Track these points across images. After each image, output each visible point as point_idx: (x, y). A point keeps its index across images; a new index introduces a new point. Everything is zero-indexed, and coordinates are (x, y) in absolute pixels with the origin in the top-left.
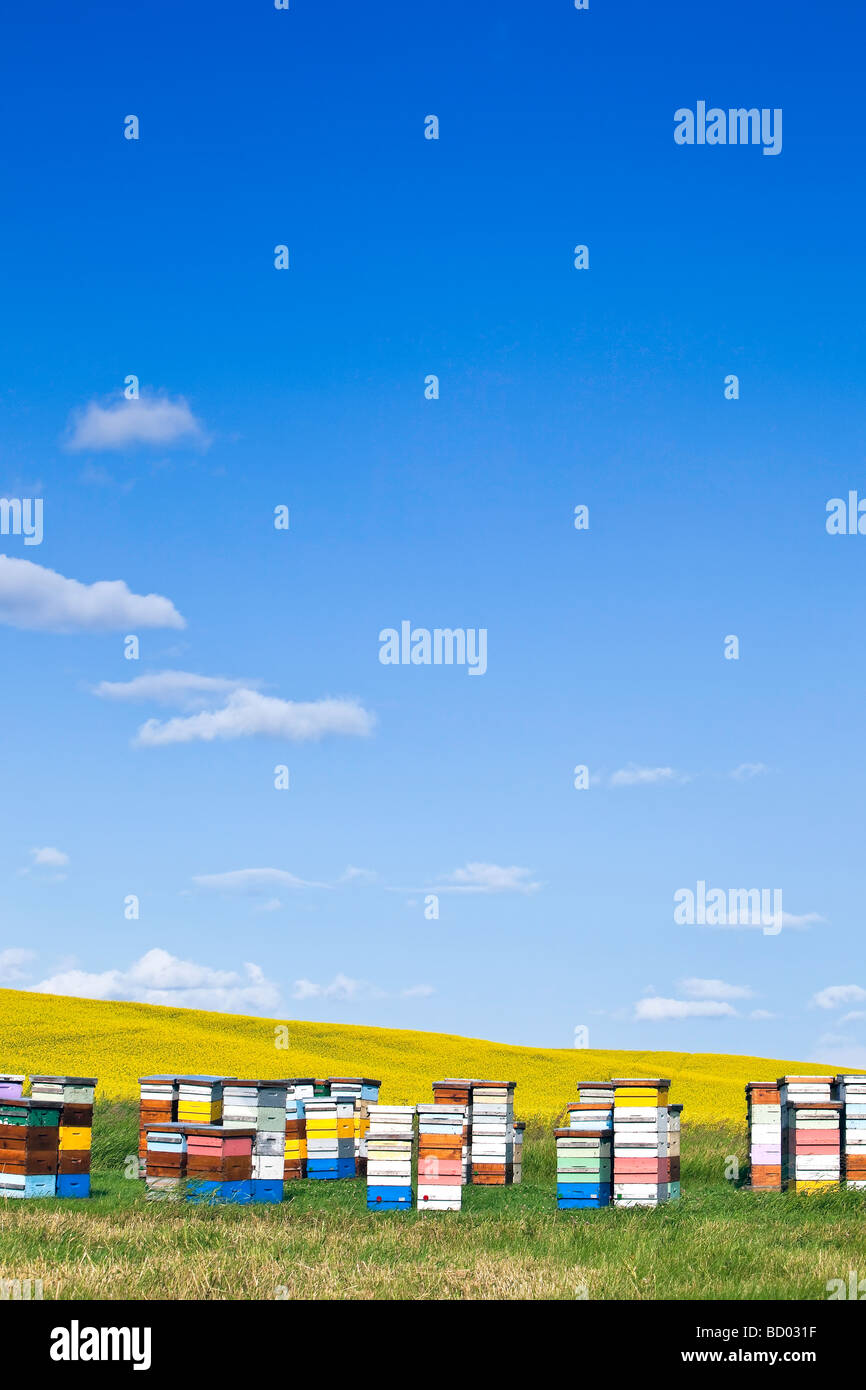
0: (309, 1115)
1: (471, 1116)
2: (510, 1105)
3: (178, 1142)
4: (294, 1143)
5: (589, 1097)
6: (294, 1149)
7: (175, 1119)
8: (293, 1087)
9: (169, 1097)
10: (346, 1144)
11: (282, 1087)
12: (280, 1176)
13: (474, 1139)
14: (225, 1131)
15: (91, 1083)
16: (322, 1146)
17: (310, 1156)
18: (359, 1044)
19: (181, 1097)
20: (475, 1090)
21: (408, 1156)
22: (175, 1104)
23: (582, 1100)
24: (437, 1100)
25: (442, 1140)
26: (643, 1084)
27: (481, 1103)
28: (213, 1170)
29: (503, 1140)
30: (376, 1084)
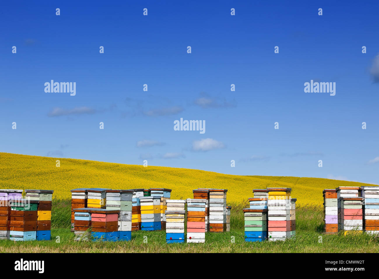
0: (142, 204)
1: (209, 204)
2: (225, 199)
3: (87, 216)
4: (136, 216)
5: (257, 195)
6: (135, 218)
7: (86, 206)
8: (135, 193)
9: (84, 198)
10: (157, 215)
11: (131, 192)
12: (130, 230)
13: (210, 213)
14: (107, 211)
15: (51, 192)
16: (147, 217)
17: (142, 221)
18: (162, 174)
19: (89, 197)
20: (210, 193)
21: (183, 220)
22: (86, 200)
23: (255, 197)
24: (195, 197)
25: (197, 214)
26: (280, 190)
27: (213, 199)
28: (102, 227)
29: (222, 213)
30: (170, 191)
